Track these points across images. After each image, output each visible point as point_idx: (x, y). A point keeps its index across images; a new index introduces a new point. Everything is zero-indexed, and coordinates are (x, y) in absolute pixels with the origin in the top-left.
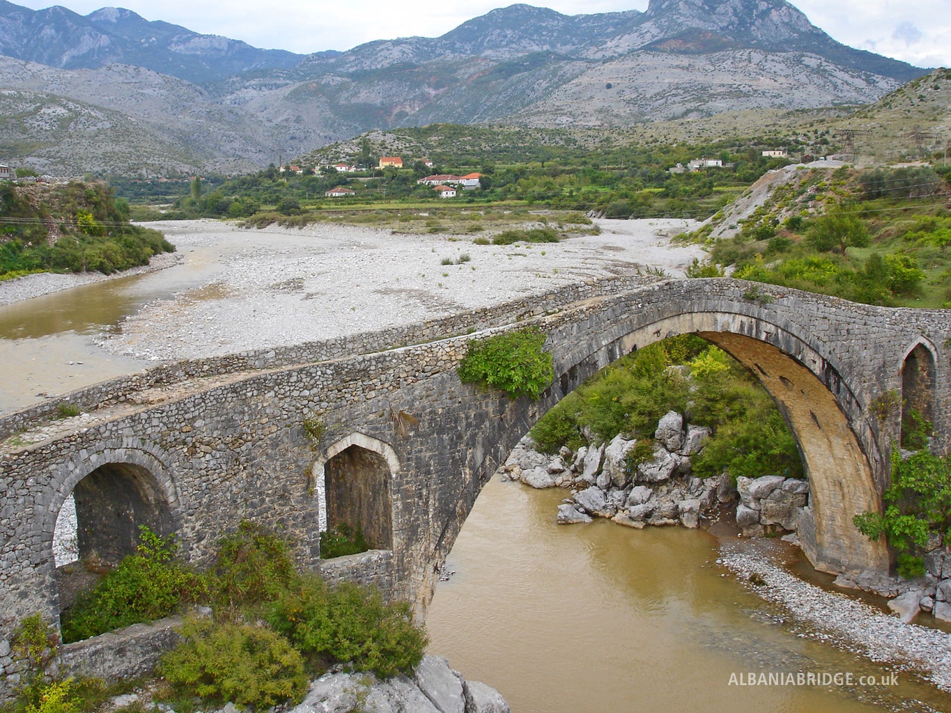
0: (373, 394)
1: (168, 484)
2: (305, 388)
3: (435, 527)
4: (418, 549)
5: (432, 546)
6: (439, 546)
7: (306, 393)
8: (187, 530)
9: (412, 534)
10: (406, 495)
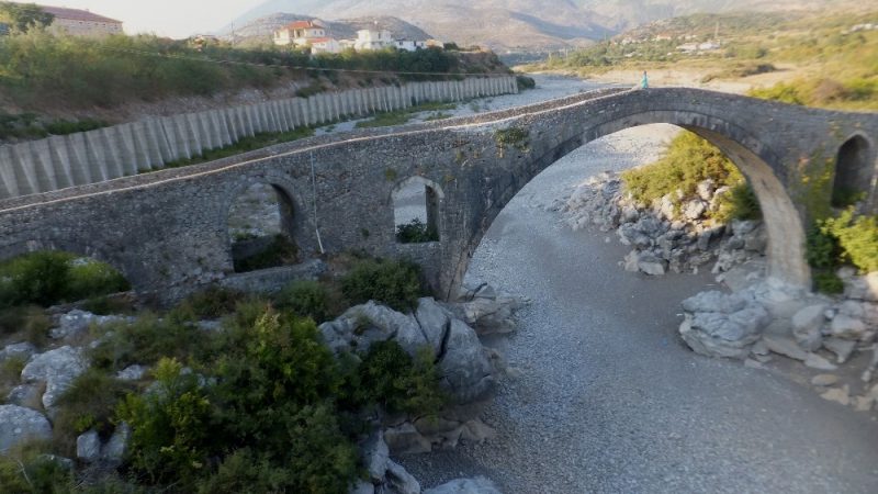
0: (427, 153)
1: (298, 196)
2: (384, 148)
3: (468, 232)
4: (456, 243)
5: (466, 242)
6: (470, 242)
7: (385, 151)
8: (310, 220)
9: (453, 235)
10: (448, 213)
